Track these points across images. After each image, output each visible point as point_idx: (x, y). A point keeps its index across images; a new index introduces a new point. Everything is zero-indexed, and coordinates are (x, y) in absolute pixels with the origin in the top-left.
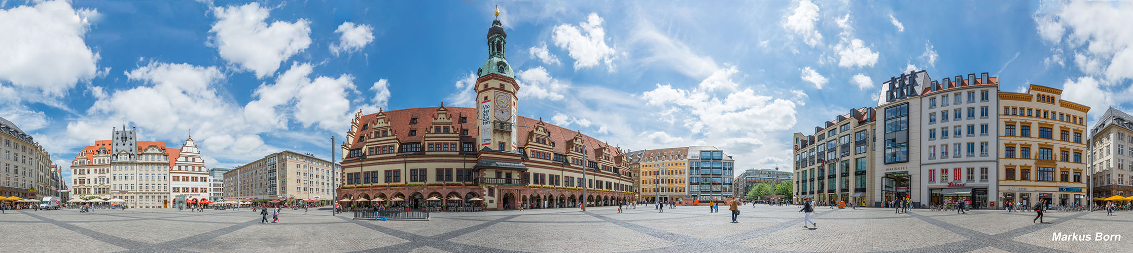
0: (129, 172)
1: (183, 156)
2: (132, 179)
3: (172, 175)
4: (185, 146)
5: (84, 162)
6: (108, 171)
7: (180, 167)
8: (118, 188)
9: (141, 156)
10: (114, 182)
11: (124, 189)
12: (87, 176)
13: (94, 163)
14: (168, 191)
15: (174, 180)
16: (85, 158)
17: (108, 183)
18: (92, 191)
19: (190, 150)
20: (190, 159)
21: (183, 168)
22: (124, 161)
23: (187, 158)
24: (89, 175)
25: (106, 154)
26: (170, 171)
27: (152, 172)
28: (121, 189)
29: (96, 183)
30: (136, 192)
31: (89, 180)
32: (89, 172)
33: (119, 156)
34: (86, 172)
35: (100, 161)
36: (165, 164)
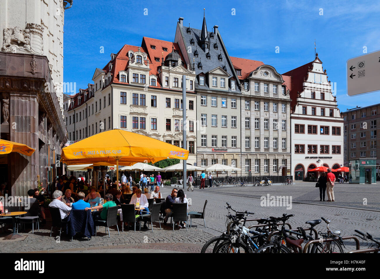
0: (229, 112)
2: (234, 124)
3: (295, 122)
4: (311, 71)
5: (143, 77)
6: (191, 107)
7: (305, 112)
8: (209, 143)
9: (246, 84)
10: (203, 131)
11: (219, 145)
12: (150, 112)
13: (164, 84)
14: (288, 151)
15: (297, 131)
16: (145, 70)
19: (318, 78)
20: (318, 96)
21: (309, 110)
22: (219, 88)
23: (313, 95)
24: (153, 109)
25: (188, 71)
26: (292, 115)
27: (265, 116)
28: (216, 145)
29: (168, 128)
30: (239, 150)
31: (154, 122)
32: (153, 103)
33: (210, 77)
34: (148, 102)
35: (176, 80)
36: (284, 102)
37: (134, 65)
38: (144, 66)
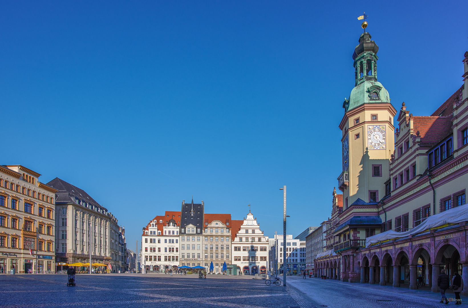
0: (196, 243)
1: (243, 228)
3: (233, 246)
4: (245, 220)
5: (154, 232)
6: (177, 242)
7: (241, 239)
8: (186, 257)
9: (206, 230)
10: (183, 251)
11: (191, 257)
12: (157, 245)
13: (164, 234)
14: (230, 260)
15: (235, 250)
16: (155, 229)
17: (177, 251)
18: (163, 259)
19: (250, 223)
20: (250, 231)
21: (244, 239)
22: (191, 233)
23: (247, 232)
24: (159, 244)
25: (176, 227)
26: (232, 242)
27: (216, 244)
28: (189, 257)
29: (166, 251)
30: (202, 260)
31: (159, 249)
32: (159, 242)
33: (187, 228)
34: (157, 241)
35: (169, 232)
36: (228, 236)
37: (151, 227)
38: (155, 227)
